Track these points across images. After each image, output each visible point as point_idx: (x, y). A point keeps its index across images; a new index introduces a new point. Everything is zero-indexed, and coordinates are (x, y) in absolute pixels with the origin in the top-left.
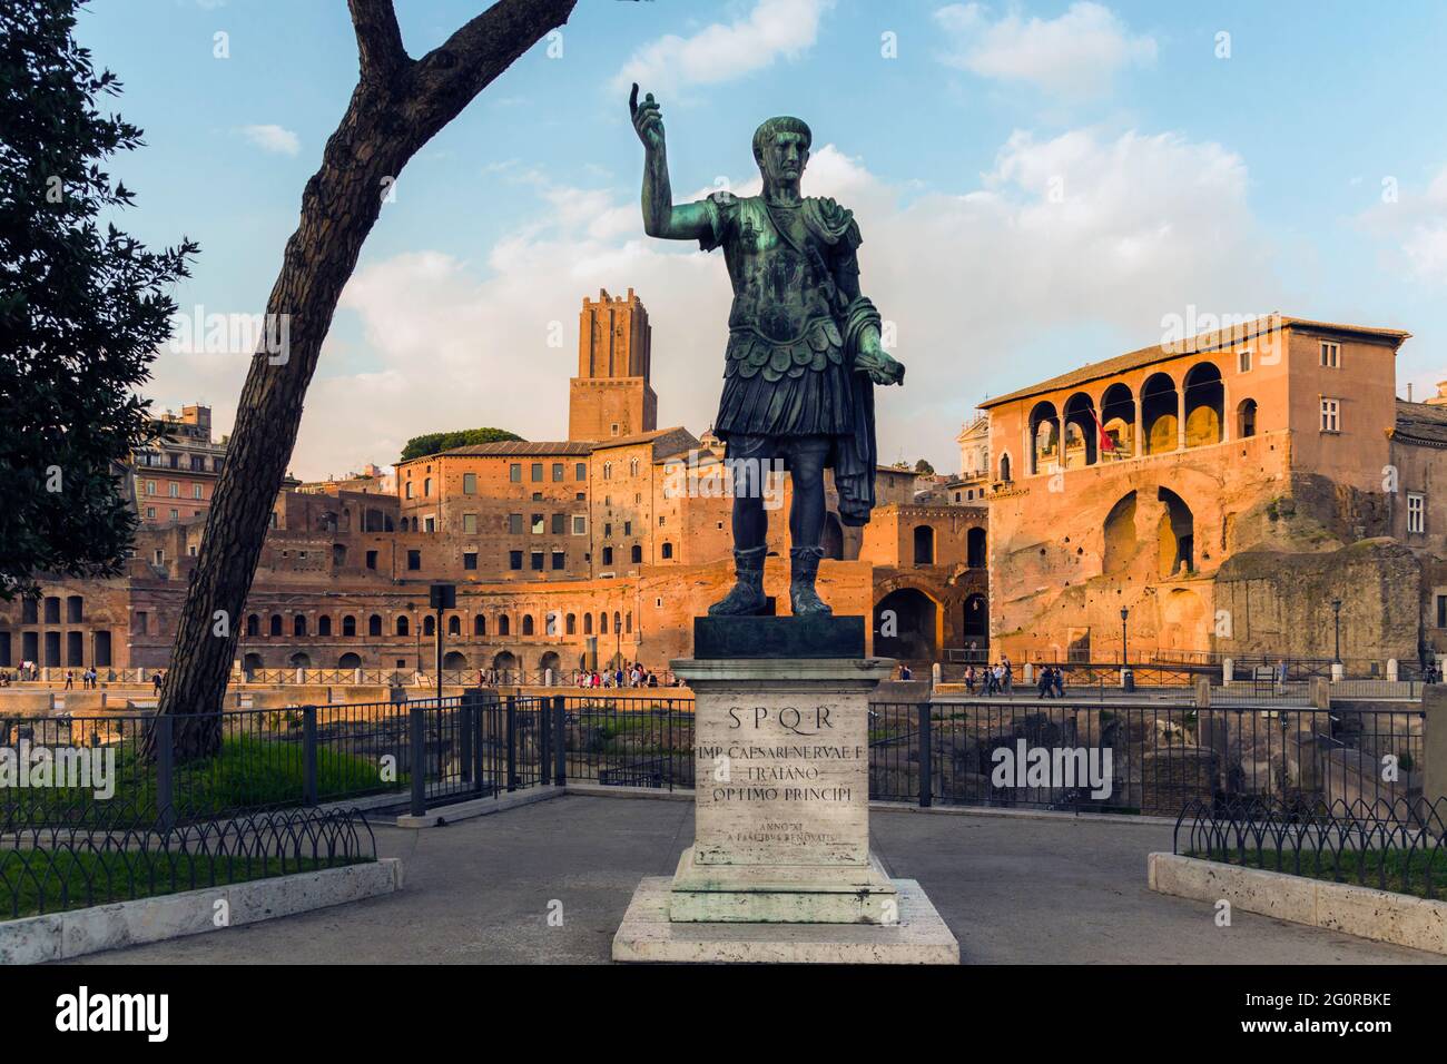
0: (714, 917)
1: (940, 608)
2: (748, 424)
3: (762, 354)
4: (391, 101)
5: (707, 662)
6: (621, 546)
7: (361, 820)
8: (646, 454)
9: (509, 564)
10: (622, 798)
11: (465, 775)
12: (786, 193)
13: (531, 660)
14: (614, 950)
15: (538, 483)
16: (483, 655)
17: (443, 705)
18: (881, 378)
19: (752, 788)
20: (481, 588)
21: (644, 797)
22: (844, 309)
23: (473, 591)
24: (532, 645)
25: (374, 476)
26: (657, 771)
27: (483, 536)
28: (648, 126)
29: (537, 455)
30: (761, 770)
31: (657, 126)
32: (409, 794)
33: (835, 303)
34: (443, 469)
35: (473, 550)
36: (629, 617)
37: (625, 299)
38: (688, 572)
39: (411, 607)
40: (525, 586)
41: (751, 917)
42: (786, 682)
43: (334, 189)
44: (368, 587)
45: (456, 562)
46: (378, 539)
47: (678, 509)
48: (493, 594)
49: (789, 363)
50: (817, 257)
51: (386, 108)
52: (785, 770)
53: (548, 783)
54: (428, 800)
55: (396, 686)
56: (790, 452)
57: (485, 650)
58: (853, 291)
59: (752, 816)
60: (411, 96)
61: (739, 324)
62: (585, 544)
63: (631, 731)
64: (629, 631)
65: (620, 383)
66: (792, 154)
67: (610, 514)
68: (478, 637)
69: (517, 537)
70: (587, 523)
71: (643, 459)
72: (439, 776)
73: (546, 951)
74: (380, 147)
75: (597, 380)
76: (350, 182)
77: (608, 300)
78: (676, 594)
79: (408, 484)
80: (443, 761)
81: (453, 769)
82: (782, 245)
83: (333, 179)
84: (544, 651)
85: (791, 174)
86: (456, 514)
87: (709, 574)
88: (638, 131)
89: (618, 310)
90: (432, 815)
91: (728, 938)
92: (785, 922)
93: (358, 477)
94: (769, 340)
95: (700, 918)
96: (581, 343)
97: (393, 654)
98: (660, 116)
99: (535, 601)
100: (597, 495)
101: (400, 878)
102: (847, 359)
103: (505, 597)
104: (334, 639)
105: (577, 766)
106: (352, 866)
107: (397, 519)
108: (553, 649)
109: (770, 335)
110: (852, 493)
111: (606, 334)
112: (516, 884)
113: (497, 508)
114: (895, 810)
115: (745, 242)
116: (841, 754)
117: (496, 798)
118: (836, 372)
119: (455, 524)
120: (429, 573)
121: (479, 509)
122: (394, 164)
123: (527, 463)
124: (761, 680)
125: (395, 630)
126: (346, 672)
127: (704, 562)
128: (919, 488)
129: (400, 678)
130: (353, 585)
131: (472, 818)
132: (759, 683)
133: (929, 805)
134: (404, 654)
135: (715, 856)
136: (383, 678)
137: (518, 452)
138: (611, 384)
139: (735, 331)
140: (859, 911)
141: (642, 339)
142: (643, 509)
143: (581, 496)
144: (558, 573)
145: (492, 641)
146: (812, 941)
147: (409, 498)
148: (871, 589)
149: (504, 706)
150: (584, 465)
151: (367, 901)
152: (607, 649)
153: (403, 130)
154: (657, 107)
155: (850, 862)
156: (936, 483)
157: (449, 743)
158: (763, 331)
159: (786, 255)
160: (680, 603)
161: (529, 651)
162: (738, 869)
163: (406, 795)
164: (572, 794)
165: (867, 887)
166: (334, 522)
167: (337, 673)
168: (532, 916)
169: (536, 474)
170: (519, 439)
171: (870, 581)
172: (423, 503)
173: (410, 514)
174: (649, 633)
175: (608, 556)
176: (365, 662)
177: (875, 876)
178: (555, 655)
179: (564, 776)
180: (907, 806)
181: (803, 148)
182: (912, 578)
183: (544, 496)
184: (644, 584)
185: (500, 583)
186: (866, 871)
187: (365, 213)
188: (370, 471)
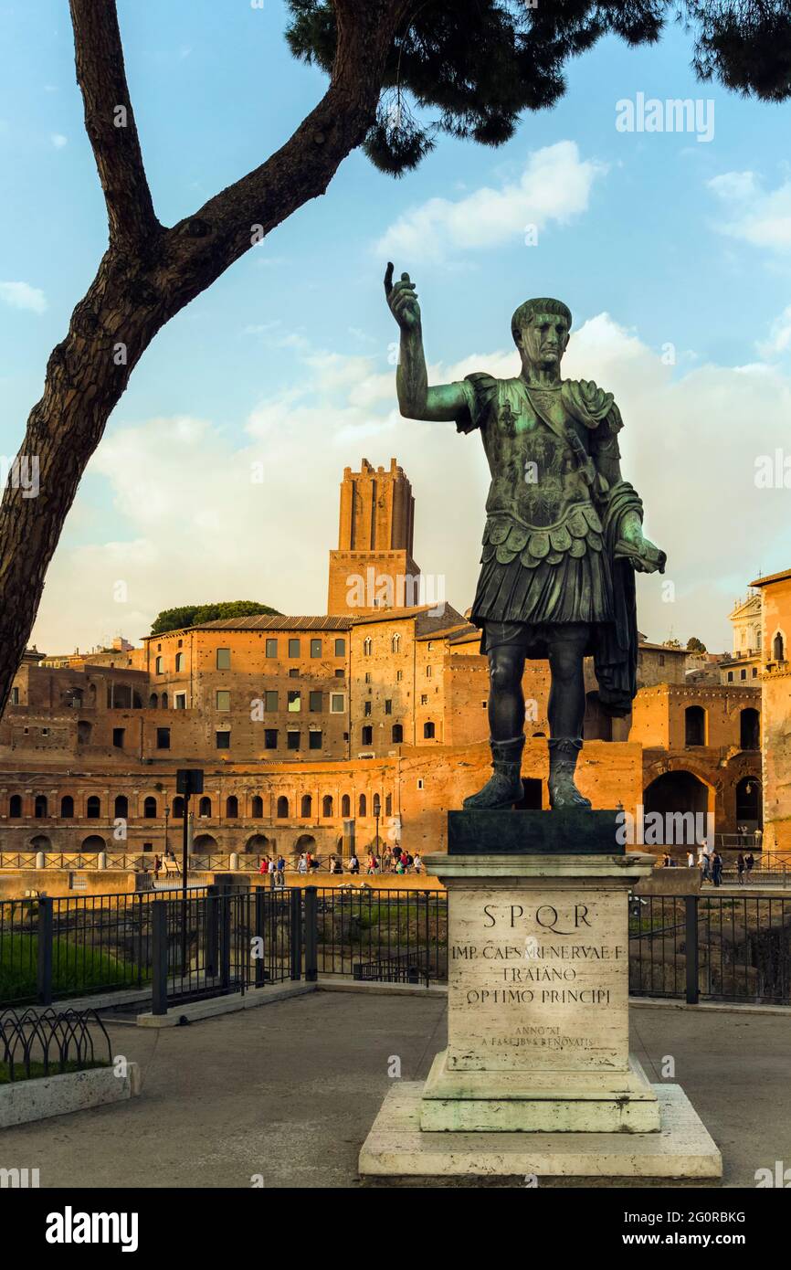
0: (467, 1126)
1: (712, 792)
2: (504, 612)
3: (520, 540)
4: (141, 269)
5: (461, 858)
6: (381, 725)
7: (95, 1019)
8: (408, 630)
9: (263, 743)
10: (376, 994)
11: (210, 970)
12: (545, 375)
13: (285, 847)
14: (361, 1163)
15: (294, 659)
16: (236, 839)
17: (188, 897)
18: (642, 565)
19: (507, 990)
20: (234, 769)
21: (399, 994)
22: (604, 494)
23: (225, 771)
24: (286, 827)
25: (123, 650)
26: (414, 965)
27: (236, 713)
28: (403, 306)
29: (295, 630)
30: (516, 972)
31: (412, 306)
32: (151, 990)
33: (595, 487)
34: (195, 645)
35: (226, 728)
36: (389, 799)
37: (387, 469)
38: (450, 752)
39: (159, 787)
40: (281, 767)
41: (505, 1127)
42: (543, 878)
43: (79, 358)
44: (113, 767)
45: (207, 740)
46: (126, 717)
47: (441, 687)
48: (246, 774)
49: (547, 549)
50: (576, 442)
51: (136, 276)
52: (542, 971)
53: (299, 979)
54: (170, 997)
55: (142, 871)
56: (548, 640)
57: (237, 833)
58: (614, 477)
59: (507, 1019)
60: (161, 265)
61: (496, 509)
62: (343, 723)
63: (388, 920)
64: (389, 814)
65: (382, 556)
66: (552, 336)
67: (370, 691)
68: (230, 819)
69: (271, 714)
70: (346, 701)
71: (404, 633)
72: (184, 970)
73: (289, 1163)
74: (129, 316)
75: (357, 552)
76: (97, 351)
77: (370, 470)
78: (439, 776)
79: (158, 658)
80: (188, 955)
81: (198, 962)
82: (541, 429)
83: (79, 349)
84: (300, 834)
85: (551, 357)
86: (208, 690)
87: (473, 755)
88: (393, 311)
89: (381, 481)
90: (174, 1013)
91: (481, 1149)
92: (541, 1131)
93: (106, 651)
94: (526, 524)
95: (452, 1128)
96: (341, 514)
97: (140, 837)
98: (416, 296)
99: (290, 782)
100: (357, 672)
101: (137, 1084)
102: (607, 544)
103: (259, 778)
104: (77, 821)
105: (329, 959)
106: (85, 1072)
107: (146, 694)
108: (308, 833)
109: (528, 520)
110: (612, 683)
111: (368, 504)
112: (260, 1090)
113: (252, 684)
114: (661, 1007)
115: (502, 424)
116: (600, 954)
117: (243, 994)
118: (595, 559)
119: (207, 701)
120: (177, 752)
121: (233, 686)
122: (144, 334)
123: (283, 638)
124: (516, 877)
125: (142, 813)
126: (89, 857)
127: (467, 742)
128: (691, 667)
129: (146, 863)
130: (99, 764)
131: (218, 1017)
132: (515, 880)
133: (696, 1002)
134: (152, 838)
135: (469, 1061)
136: (128, 863)
137: (274, 627)
138: (373, 557)
139: (493, 515)
140: (618, 1120)
141: (405, 512)
142: (405, 687)
143: (340, 673)
144: (315, 753)
145: (244, 824)
146: (569, 1152)
147: (158, 674)
148: (641, 772)
149: (253, 898)
150: (344, 640)
151: (101, 1108)
152: (366, 833)
153: (153, 299)
154: (413, 286)
155: (610, 1068)
156: (708, 661)
157: (195, 934)
158: (521, 515)
159: (544, 438)
160: (442, 785)
161: (284, 834)
162: (492, 1076)
163: (148, 991)
164: (325, 990)
165: (627, 1094)
166: (79, 697)
167: (80, 857)
168: (276, 1125)
169: (293, 650)
170: (276, 613)
171: (639, 763)
172: (174, 679)
173: (160, 690)
174: (410, 816)
175: (368, 735)
176: (110, 845)
177: (635, 1082)
178: (310, 839)
179: (316, 971)
180: (674, 1003)
181: (563, 330)
182: (683, 761)
183: (301, 672)
184: (405, 765)
185: (254, 762)
186: (625, 1077)
187: (113, 384)
188: (118, 645)
